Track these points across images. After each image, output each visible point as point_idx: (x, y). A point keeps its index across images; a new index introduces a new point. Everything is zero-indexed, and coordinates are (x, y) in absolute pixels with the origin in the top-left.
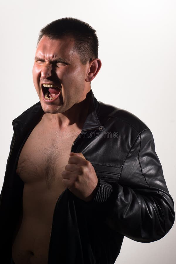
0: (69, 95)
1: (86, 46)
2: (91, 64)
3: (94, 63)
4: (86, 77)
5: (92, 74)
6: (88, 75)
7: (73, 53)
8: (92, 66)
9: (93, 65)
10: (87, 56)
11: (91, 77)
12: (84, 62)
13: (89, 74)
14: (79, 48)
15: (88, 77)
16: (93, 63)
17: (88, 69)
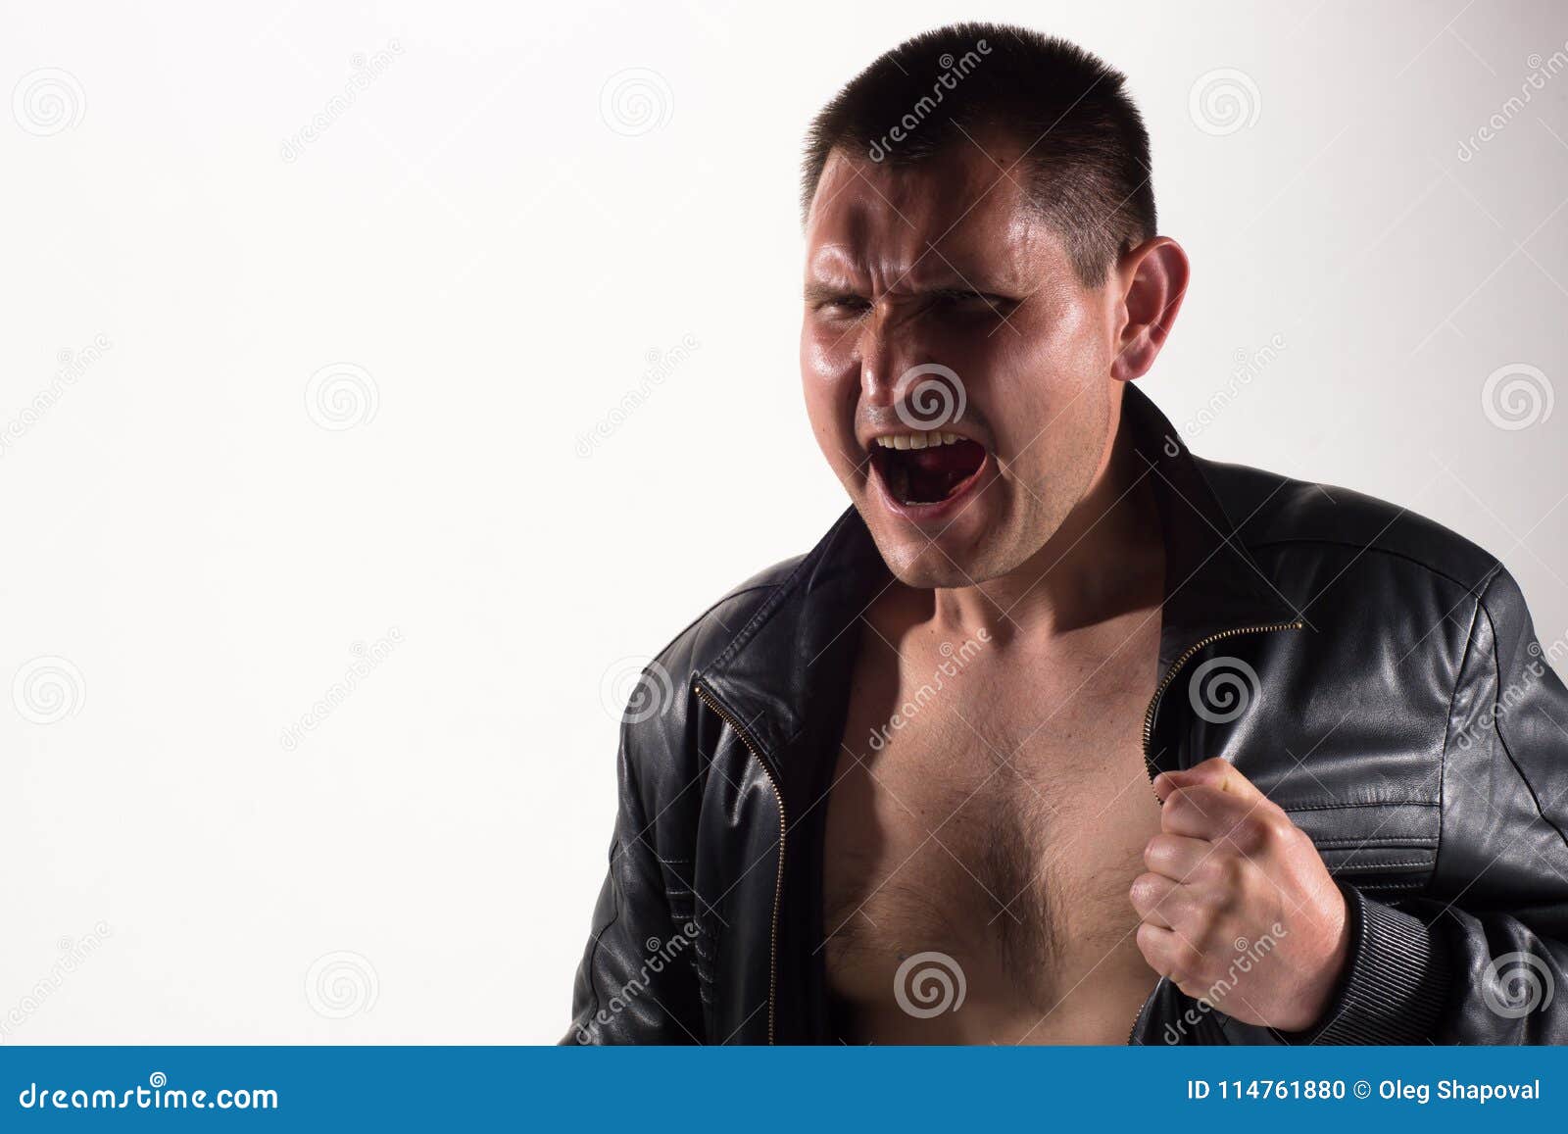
0: (1038, 473)
1: (1091, 178)
2: (1132, 277)
3: (1145, 269)
4: (1114, 357)
5: (1144, 332)
6: (1120, 342)
7: (1026, 231)
8: (1135, 283)
9: (1142, 278)
10: (1101, 232)
11: (1138, 349)
12: (1090, 275)
13: (1129, 333)
14: (1054, 198)
15: (1125, 352)
16: (1141, 270)
17: (1119, 306)
